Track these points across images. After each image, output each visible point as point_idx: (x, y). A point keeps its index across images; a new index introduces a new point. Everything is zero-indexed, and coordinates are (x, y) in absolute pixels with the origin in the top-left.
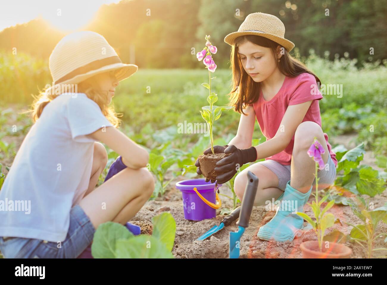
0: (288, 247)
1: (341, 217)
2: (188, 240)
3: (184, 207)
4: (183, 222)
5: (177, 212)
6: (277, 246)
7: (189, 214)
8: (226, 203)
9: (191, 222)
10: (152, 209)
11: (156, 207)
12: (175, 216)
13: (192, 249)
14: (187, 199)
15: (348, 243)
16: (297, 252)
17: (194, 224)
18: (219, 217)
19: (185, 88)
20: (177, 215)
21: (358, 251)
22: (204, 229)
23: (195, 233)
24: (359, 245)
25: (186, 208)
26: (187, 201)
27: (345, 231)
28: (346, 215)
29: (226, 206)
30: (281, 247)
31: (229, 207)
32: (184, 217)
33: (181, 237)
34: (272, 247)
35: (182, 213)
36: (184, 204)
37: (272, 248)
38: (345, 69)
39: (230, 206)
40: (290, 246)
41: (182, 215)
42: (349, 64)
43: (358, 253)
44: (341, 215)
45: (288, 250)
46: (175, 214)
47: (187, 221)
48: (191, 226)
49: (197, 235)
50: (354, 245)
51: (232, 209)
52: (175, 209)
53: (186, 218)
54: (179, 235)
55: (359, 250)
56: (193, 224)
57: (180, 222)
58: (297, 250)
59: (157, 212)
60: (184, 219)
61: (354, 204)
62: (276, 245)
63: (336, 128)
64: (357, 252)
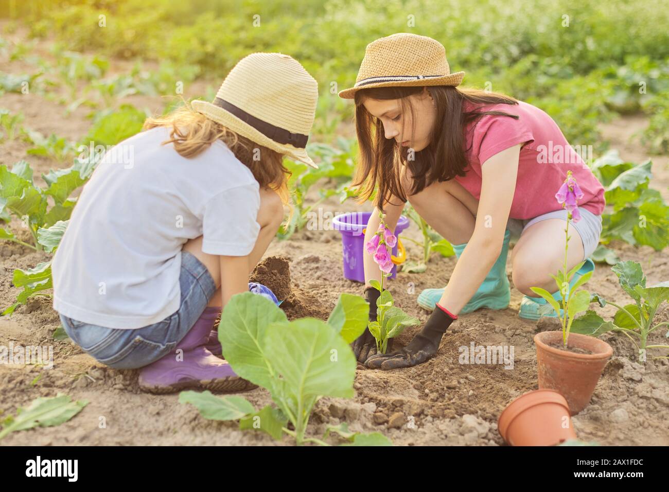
0: (514, 335)
1: (602, 285)
3: (345, 259)
4: (341, 283)
5: (331, 265)
6: (496, 332)
7: (352, 270)
8: (411, 251)
9: (354, 284)
10: (289, 256)
11: (294, 253)
12: (328, 272)
14: (350, 245)
15: (610, 332)
16: (527, 343)
17: (360, 287)
18: (401, 277)
20: (332, 270)
21: (624, 346)
24: (626, 336)
25: (348, 261)
26: (349, 250)
27: (607, 310)
28: (612, 283)
29: (410, 256)
30: (502, 334)
31: (415, 258)
32: (344, 274)
34: (487, 333)
35: (339, 268)
36: (345, 254)
37: (488, 335)
39: (417, 257)
40: (516, 333)
41: (339, 271)
43: (624, 349)
44: (602, 283)
45: (512, 340)
46: (328, 268)
47: (349, 282)
48: (355, 291)
50: (618, 336)
51: (421, 263)
52: (328, 260)
53: (347, 276)
55: (626, 345)
56: (358, 287)
57: (337, 283)
58: (527, 340)
59: (298, 263)
60: (343, 277)
61: (625, 273)
62: (493, 331)
64: (622, 348)
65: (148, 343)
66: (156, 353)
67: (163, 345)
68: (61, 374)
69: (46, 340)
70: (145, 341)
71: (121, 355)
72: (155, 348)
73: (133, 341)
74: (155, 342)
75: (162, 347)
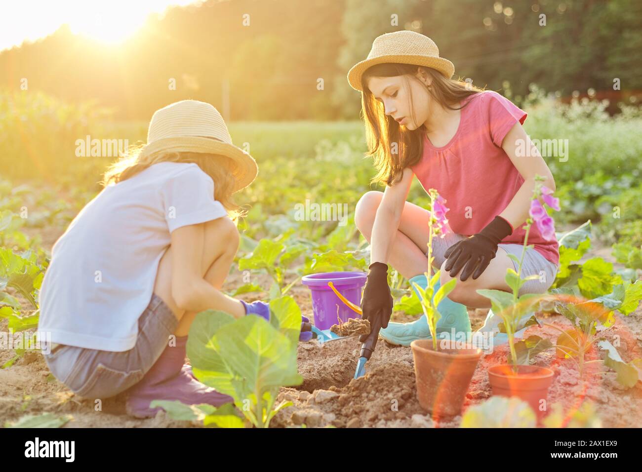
2: (319, 356)
3: (315, 313)
13: (327, 367)
14: (319, 300)
19: (318, 150)
22: (344, 342)
23: (331, 348)
25: (317, 315)
26: (318, 304)
33: (310, 353)
36: (315, 308)
38: (589, 116)
42: (595, 108)
49: (333, 350)
54: (307, 350)
63: (568, 212)
65: (111, 372)
66: (121, 381)
67: (127, 373)
68: (49, 402)
69: (40, 384)
70: (107, 369)
71: (90, 384)
72: (120, 376)
73: (96, 370)
74: (118, 370)
75: (126, 375)
